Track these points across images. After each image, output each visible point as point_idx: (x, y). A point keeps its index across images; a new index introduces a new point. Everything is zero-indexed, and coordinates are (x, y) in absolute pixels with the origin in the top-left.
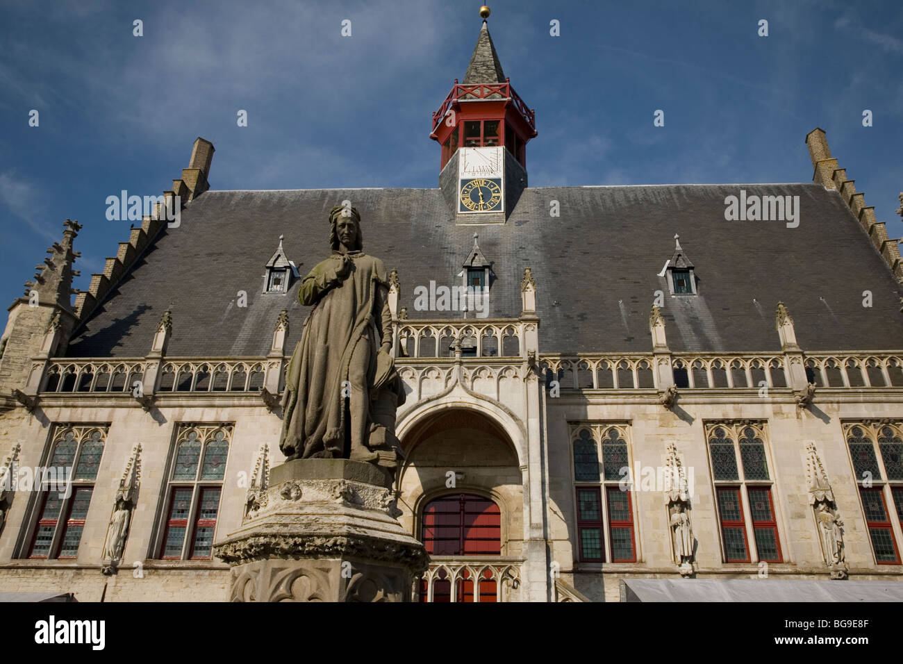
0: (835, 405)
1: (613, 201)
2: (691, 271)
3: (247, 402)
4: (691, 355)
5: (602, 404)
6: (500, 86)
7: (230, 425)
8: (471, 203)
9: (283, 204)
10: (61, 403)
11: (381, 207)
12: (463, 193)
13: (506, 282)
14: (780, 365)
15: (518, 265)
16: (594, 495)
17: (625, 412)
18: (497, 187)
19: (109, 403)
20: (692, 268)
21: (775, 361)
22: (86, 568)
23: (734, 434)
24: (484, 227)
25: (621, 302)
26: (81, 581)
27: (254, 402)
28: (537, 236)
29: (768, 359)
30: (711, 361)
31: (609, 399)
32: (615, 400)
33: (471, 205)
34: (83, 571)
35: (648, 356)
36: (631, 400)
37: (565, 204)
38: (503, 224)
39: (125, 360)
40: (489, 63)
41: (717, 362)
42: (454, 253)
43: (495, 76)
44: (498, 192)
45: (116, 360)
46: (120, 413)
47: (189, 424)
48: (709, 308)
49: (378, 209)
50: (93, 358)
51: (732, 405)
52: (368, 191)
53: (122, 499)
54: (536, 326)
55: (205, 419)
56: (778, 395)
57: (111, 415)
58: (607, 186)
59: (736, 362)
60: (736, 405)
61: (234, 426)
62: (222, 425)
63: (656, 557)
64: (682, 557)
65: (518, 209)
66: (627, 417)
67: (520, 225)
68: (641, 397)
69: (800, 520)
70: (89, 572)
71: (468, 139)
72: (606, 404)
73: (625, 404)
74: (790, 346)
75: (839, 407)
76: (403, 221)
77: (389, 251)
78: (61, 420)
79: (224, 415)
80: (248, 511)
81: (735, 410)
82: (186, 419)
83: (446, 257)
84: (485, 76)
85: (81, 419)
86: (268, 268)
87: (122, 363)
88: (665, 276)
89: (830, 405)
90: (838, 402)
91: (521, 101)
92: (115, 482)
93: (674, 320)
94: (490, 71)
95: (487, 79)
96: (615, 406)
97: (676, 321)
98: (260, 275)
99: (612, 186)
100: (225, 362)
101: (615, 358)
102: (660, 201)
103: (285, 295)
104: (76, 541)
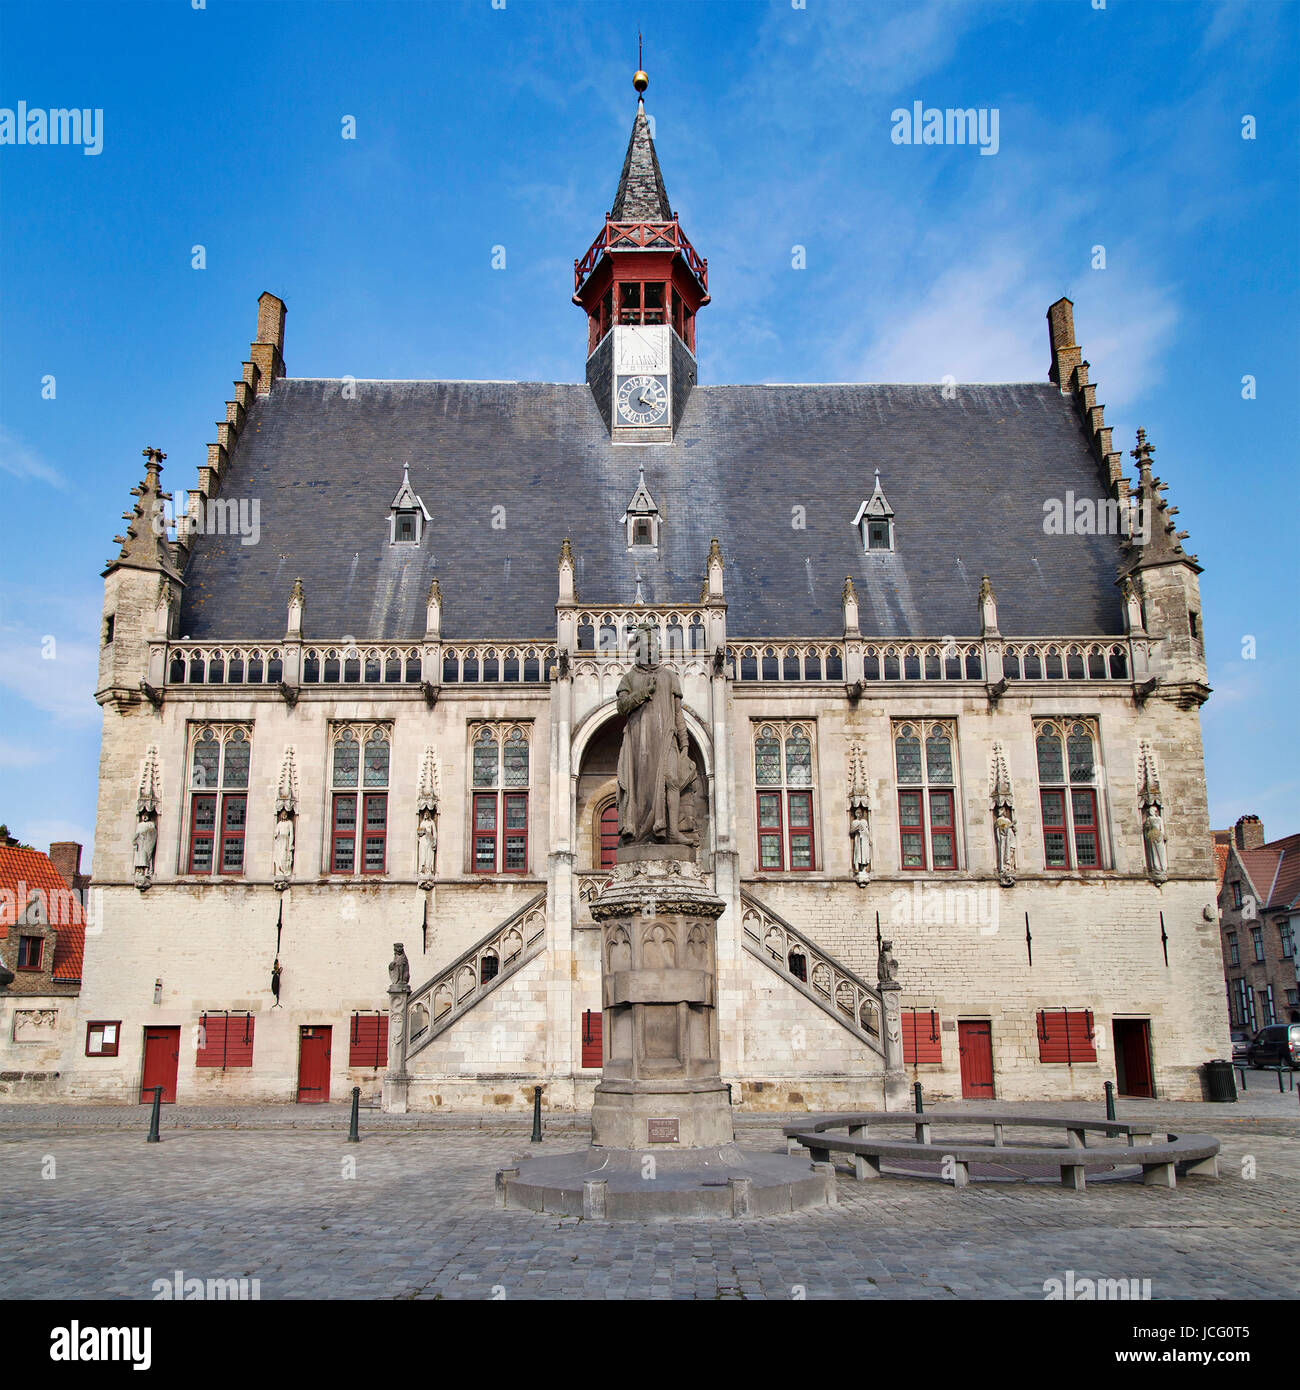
0: (1028, 700)
1: (802, 409)
2: (890, 519)
3: (405, 696)
4: (884, 641)
5: (787, 698)
6: (665, 226)
7: (388, 722)
8: (630, 411)
9: (391, 405)
10: (194, 697)
11: (517, 413)
12: (621, 396)
13: (677, 532)
14: (977, 653)
15: (690, 507)
16: (774, 800)
17: (811, 707)
18: (662, 389)
19: (249, 697)
20: (892, 516)
21: (972, 649)
22: (258, 884)
23: (923, 732)
24: (646, 448)
25: (808, 560)
26: (253, 897)
27: (413, 695)
28: (710, 462)
29: (966, 645)
30: (905, 648)
31: (795, 693)
32: (801, 694)
33: (630, 415)
34: (255, 887)
35: (838, 641)
36: (816, 693)
37: (743, 413)
38: (669, 444)
39: (258, 644)
40: (648, 181)
41: (912, 649)
42: (613, 488)
43: (657, 205)
44: (664, 397)
45: (248, 644)
46: (263, 709)
47: (344, 721)
48: (907, 570)
49: (514, 416)
50: (221, 641)
51: (922, 700)
52: (498, 385)
53: (284, 809)
54: (724, 614)
55: (360, 716)
56: (970, 689)
57: (252, 711)
58: (795, 385)
59: (932, 649)
60: (926, 700)
61: (393, 724)
62: (379, 722)
63: (834, 865)
64: (860, 865)
65: (687, 420)
66: (812, 714)
67: (690, 446)
68: (828, 691)
69: (978, 826)
70: (260, 888)
71: (624, 310)
72: (790, 698)
73: (811, 698)
74: (991, 630)
75: (1032, 703)
76: (548, 437)
77: (535, 483)
78: (197, 716)
79: (382, 711)
80: (420, 822)
81: (925, 705)
82: (338, 716)
83: (604, 494)
84: (643, 203)
85: (219, 715)
86: (392, 508)
87: (256, 647)
88: (860, 525)
89: (1023, 699)
90: (1032, 697)
91: (691, 249)
92: (271, 789)
93: (866, 586)
94: (650, 195)
95: (647, 210)
96: (800, 701)
97: (869, 588)
98: (382, 517)
99: (802, 385)
100: (375, 647)
101: (802, 643)
102: (859, 410)
103: (417, 547)
104: (237, 855)
